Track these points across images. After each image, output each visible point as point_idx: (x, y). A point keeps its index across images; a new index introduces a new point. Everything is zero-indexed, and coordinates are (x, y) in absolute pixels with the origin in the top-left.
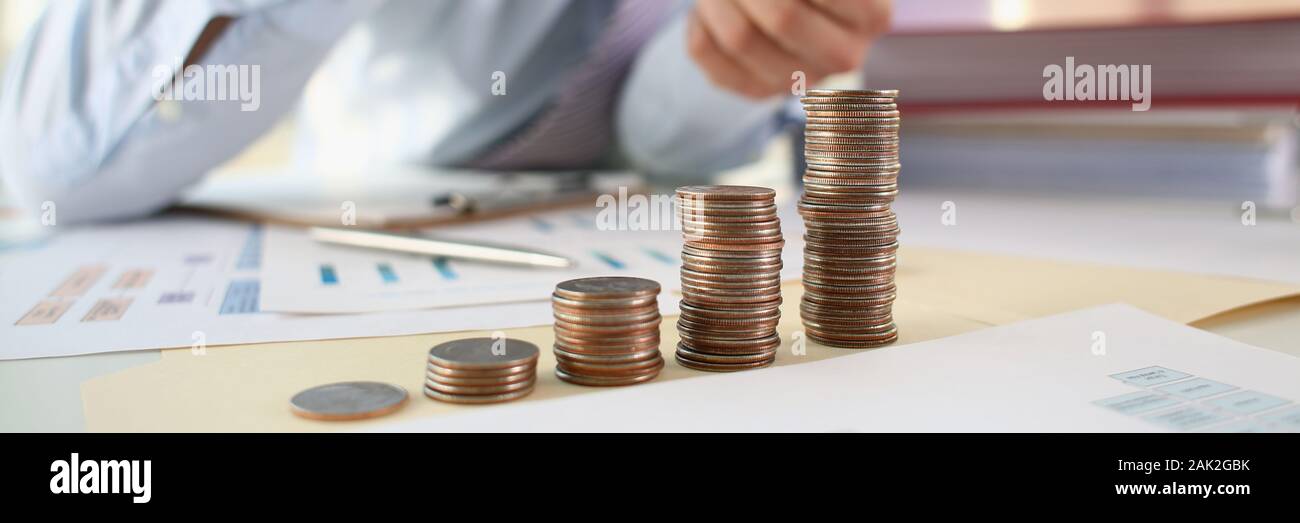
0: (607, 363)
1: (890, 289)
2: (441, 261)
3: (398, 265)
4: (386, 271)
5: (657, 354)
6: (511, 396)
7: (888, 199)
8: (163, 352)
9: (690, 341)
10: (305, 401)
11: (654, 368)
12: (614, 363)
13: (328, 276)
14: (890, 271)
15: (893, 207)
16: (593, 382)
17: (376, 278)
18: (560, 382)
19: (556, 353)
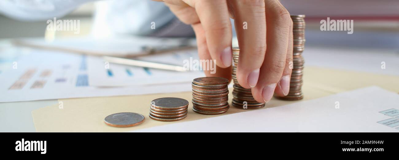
0: (212, 107)
1: (301, 82)
2: (146, 69)
3: (133, 70)
4: (129, 72)
5: (227, 104)
6: (180, 118)
7: (301, 52)
8: (59, 101)
9: (237, 99)
10: (110, 119)
11: (227, 109)
12: (214, 107)
13: (110, 73)
14: (301, 76)
15: (303, 54)
16: (207, 113)
17: (125, 75)
18: (195, 113)
19: (193, 103)
